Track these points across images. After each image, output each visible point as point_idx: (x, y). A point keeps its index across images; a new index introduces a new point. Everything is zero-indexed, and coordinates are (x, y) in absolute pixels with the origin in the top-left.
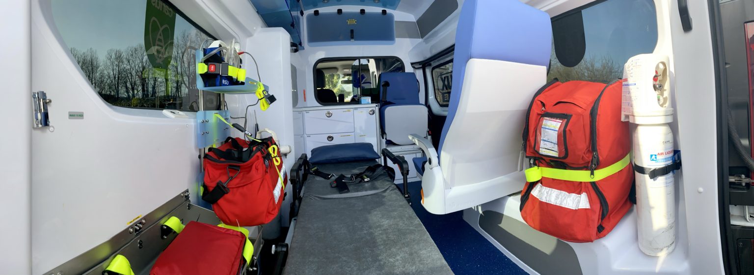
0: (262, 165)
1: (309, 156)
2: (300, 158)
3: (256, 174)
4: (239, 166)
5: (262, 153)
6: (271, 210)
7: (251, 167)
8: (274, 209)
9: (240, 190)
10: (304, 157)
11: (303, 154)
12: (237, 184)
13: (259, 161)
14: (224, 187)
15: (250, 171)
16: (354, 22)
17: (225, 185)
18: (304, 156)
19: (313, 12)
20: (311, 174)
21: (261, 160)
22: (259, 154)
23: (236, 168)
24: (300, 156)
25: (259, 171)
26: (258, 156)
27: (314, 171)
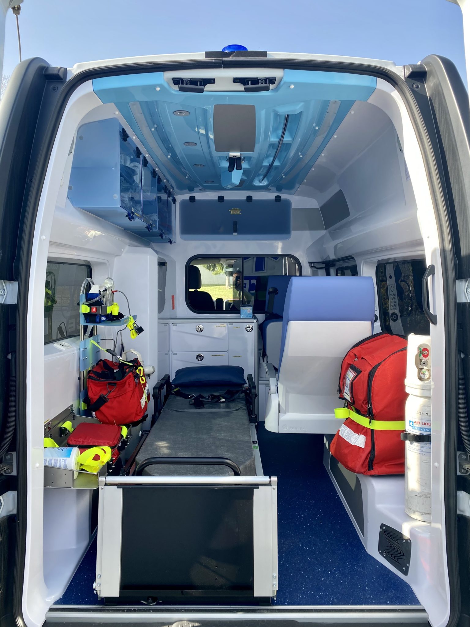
0: (133, 382)
1: (173, 377)
2: (163, 379)
3: (129, 388)
4: (115, 383)
5: (133, 373)
6: (138, 412)
7: (125, 383)
8: (140, 412)
9: (117, 399)
10: (166, 379)
11: (166, 375)
12: (115, 395)
13: (131, 379)
14: (105, 398)
15: (124, 386)
16: (238, 211)
17: (106, 396)
18: (167, 377)
19: (188, 198)
20: (173, 394)
21: (132, 378)
22: (131, 374)
23: (113, 384)
24: (163, 377)
25: (131, 386)
26: (130, 376)
27: (175, 392)
